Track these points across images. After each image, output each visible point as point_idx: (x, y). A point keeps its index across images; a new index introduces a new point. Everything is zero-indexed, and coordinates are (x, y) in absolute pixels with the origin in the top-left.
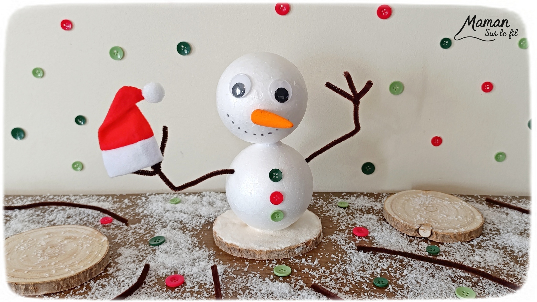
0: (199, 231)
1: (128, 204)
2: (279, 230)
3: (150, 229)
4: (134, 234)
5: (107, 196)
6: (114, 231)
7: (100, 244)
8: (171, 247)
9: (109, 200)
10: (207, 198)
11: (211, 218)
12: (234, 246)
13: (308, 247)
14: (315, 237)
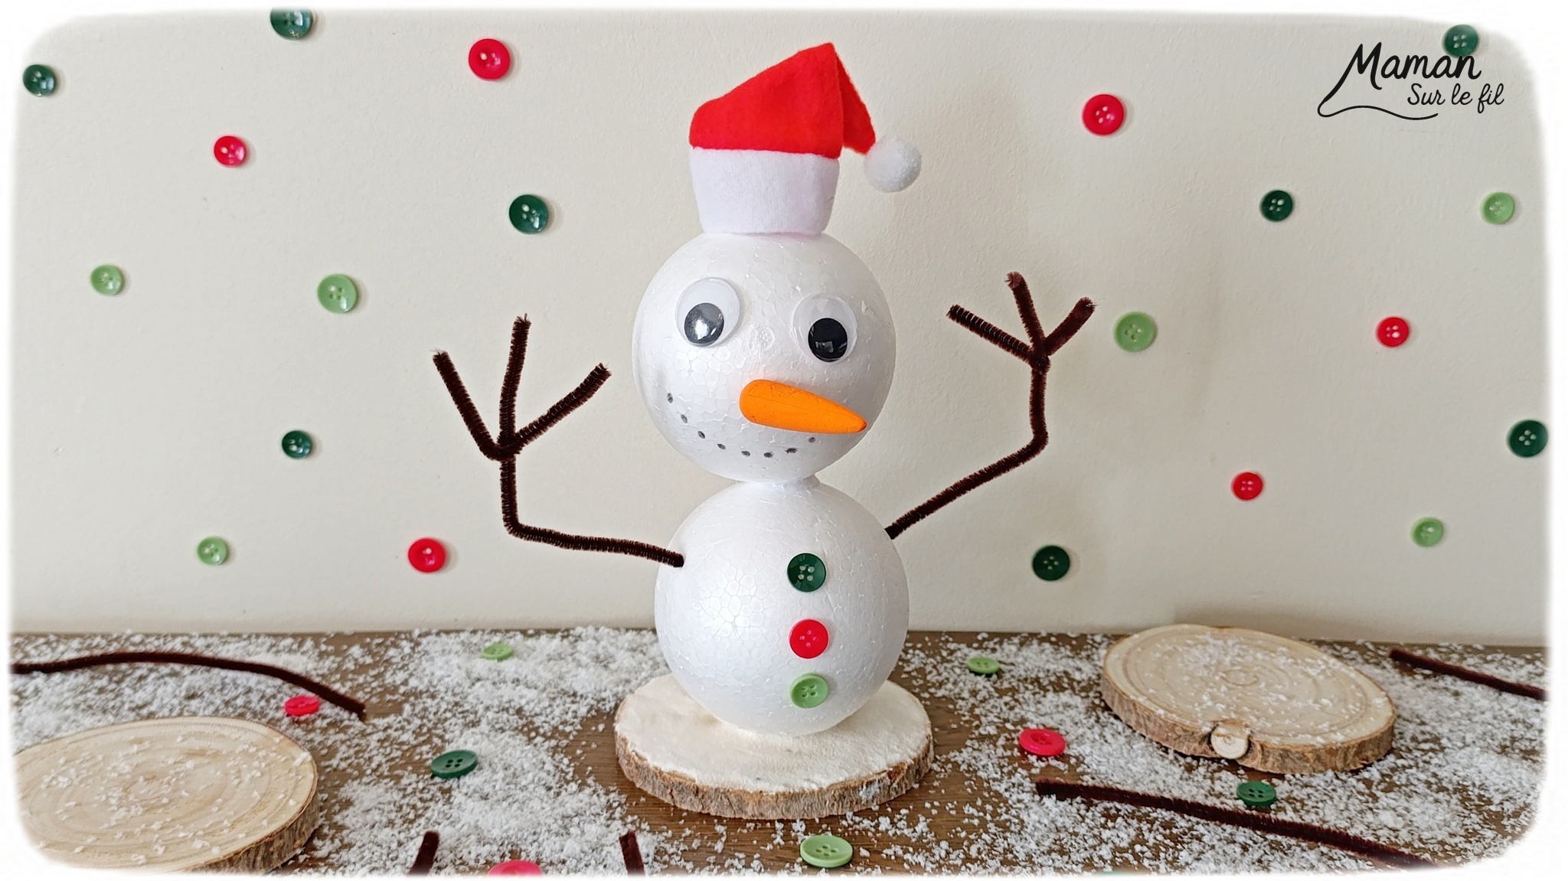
0: (574, 737)
1: (361, 661)
2: (809, 735)
3: (429, 730)
4: (386, 744)
5: (300, 638)
6: (327, 736)
7: (290, 771)
8: (496, 781)
9: (304, 648)
10: (591, 645)
11: (604, 700)
12: (681, 780)
13: (895, 785)
14: (914, 755)
